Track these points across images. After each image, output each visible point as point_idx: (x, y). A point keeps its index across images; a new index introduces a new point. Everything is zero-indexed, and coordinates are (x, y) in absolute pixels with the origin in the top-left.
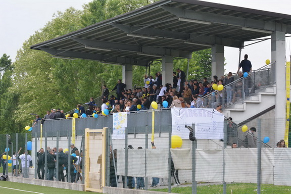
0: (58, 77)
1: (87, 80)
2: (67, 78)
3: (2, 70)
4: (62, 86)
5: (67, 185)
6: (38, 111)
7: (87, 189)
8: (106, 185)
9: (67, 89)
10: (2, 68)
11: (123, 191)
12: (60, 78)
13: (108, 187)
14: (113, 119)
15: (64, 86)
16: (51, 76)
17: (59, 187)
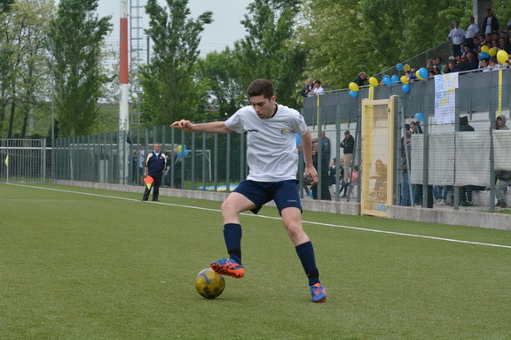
0: (371, 17)
1: (420, 22)
2: (387, 19)
3: (278, 8)
4: (377, 33)
5: (333, 206)
6: (339, 82)
7: (364, 211)
8: (394, 202)
9: (387, 38)
10: (279, 5)
11: (419, 213)
12: (373, 18)
13: (397, 206)
14: (436, 86)
15: (381, 35)
16: (360, 16)
17: (321, 210)
